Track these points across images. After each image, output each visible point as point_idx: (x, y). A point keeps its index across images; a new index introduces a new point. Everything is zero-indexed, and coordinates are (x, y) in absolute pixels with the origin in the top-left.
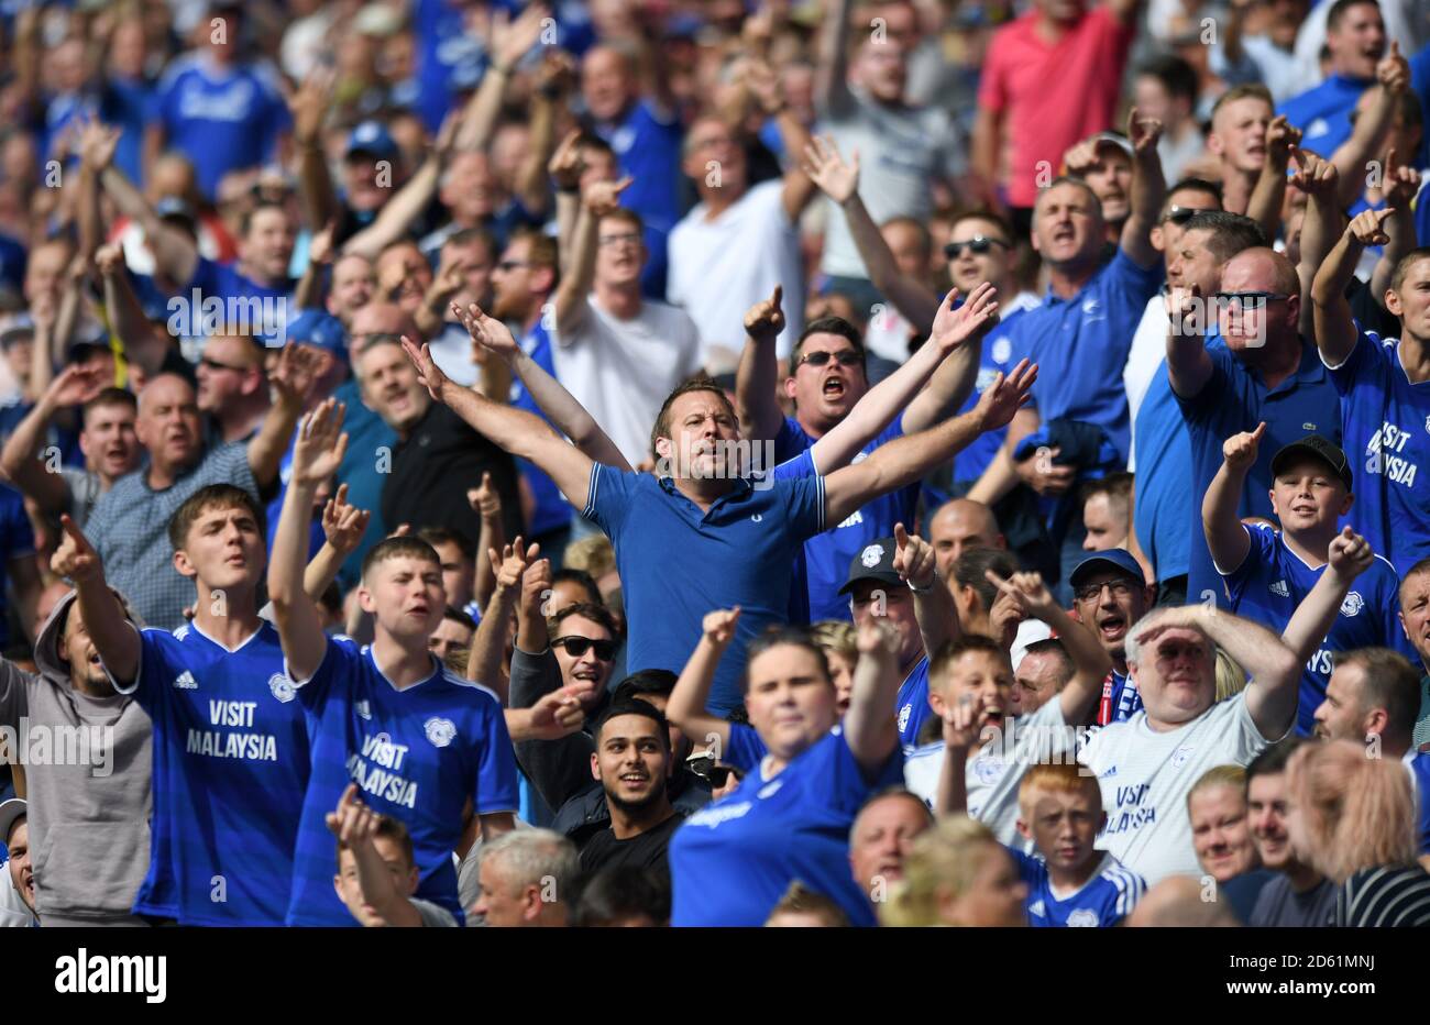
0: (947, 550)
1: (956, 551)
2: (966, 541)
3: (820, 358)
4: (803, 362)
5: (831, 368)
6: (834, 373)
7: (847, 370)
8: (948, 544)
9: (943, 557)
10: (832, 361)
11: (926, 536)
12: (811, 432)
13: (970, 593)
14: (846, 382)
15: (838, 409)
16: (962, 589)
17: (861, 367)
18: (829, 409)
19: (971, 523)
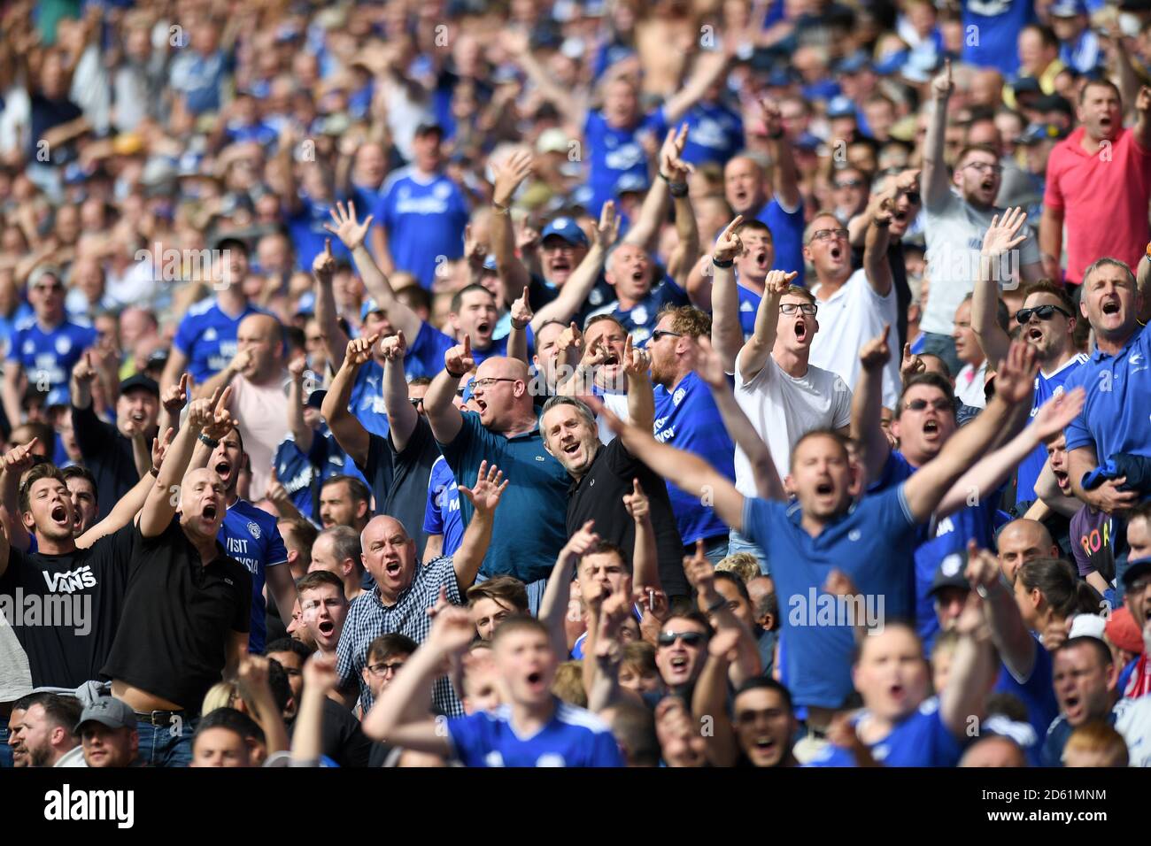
0: (1012, 560)
1: (1019, 561)
2: (1026, 553)
3: (920, 405)
4: (906, 408)
5: (929, 413)
6: (931, 416)
7: (942, 416)
8: (1012, 556)
9: (1009, 565)
10: (930, 407)
11: (994, 551)
12: (913, 463)
13: (1038, 595)
14: (940, 424)
15: (934, 446)
16: (1030, 591)
17: (951, 412)
18: (927, 446)
19: (1029, 538)
